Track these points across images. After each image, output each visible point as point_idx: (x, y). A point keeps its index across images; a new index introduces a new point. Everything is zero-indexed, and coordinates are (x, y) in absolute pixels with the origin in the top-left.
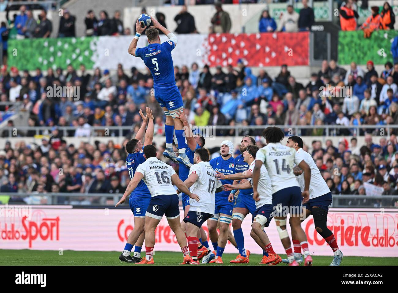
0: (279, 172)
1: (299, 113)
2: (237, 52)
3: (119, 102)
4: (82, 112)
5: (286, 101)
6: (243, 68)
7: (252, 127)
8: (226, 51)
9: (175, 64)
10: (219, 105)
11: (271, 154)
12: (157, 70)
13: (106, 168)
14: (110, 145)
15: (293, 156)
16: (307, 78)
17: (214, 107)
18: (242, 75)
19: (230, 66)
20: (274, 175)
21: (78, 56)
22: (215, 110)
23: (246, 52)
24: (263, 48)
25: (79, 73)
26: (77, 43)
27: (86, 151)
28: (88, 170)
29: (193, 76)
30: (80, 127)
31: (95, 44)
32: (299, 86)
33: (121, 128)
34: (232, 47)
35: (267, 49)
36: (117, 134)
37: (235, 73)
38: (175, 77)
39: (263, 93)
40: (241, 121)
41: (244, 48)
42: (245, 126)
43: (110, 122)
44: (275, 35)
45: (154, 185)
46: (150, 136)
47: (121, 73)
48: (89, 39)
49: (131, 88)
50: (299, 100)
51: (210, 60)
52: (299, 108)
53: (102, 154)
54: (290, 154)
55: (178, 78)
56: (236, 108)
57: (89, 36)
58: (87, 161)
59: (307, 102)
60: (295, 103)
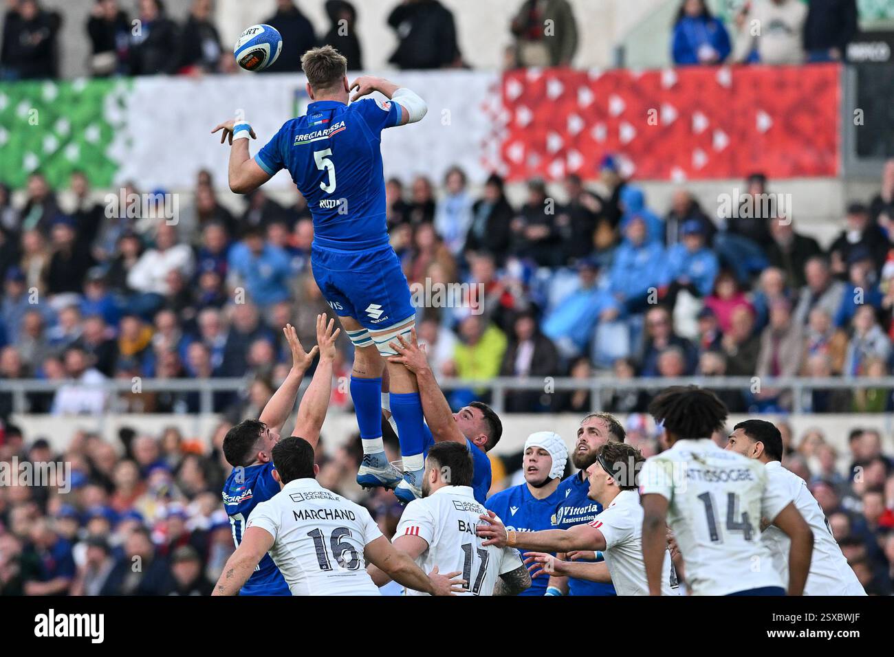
0: (716, 535)
1: (805, 337)
2: (599, 133)
3: (201, 296)
4: (76, 333)
5: (763, 298)
6: (619, 186)
7: (649, 383)
8: (561, 128)
9: (389, 171)
10: (538, 311)
11: (690, 473)
12: (331, 190)
13: (159, 521)
14: (171, 443)
15: (759, 484)
16: (831, 218)
17: (518, 315)
18: (613, 211)
19: (574, 179)
20: (701, 546)
21: (65, 142)
22: (524, 326)
23: (627, 133)
24: (685, 117)
25: (68, 202)
26: (59, 99)
27: (90, 460)
28: (97, 527)
29: (450, 211)
30: (72, 381)
31: (121, 103)
32: (805, 247)
33: (206, 386)
34: (581, 113)
35: (700, 123)
36: (193, 405)
37: (592, 205)
38: (389, 214)
39: (684, 270)
40: (611, 363)
41: (623, 117)
42: (623, 381)
43: (169, 365)
44: (724, 76)
45: (306, 574)
46: (314, 413)
47: (206, 202)
48: (101, 86)
49: (241, 252)
50: (806, 295)
51: (505, 158)
52: (807, 321)
53: (144, 473)
54: (751, 479)
55: (400, 217)
56: (594, 321)
57: (101, 76)
58: (93, 495)
59: (833, 300)
60: (793, 304)
